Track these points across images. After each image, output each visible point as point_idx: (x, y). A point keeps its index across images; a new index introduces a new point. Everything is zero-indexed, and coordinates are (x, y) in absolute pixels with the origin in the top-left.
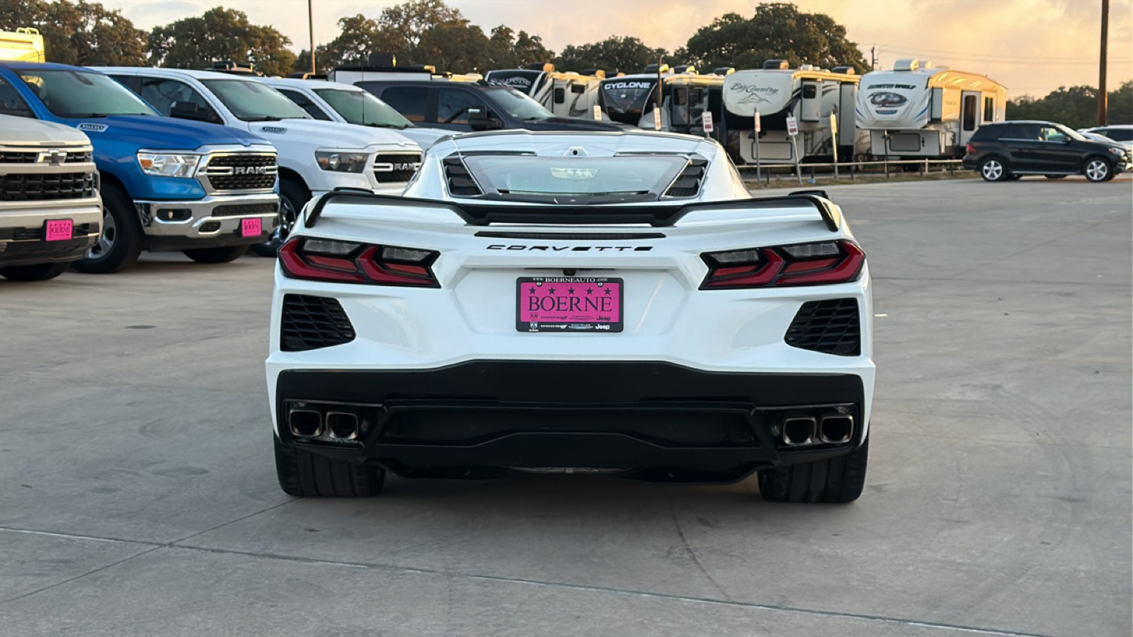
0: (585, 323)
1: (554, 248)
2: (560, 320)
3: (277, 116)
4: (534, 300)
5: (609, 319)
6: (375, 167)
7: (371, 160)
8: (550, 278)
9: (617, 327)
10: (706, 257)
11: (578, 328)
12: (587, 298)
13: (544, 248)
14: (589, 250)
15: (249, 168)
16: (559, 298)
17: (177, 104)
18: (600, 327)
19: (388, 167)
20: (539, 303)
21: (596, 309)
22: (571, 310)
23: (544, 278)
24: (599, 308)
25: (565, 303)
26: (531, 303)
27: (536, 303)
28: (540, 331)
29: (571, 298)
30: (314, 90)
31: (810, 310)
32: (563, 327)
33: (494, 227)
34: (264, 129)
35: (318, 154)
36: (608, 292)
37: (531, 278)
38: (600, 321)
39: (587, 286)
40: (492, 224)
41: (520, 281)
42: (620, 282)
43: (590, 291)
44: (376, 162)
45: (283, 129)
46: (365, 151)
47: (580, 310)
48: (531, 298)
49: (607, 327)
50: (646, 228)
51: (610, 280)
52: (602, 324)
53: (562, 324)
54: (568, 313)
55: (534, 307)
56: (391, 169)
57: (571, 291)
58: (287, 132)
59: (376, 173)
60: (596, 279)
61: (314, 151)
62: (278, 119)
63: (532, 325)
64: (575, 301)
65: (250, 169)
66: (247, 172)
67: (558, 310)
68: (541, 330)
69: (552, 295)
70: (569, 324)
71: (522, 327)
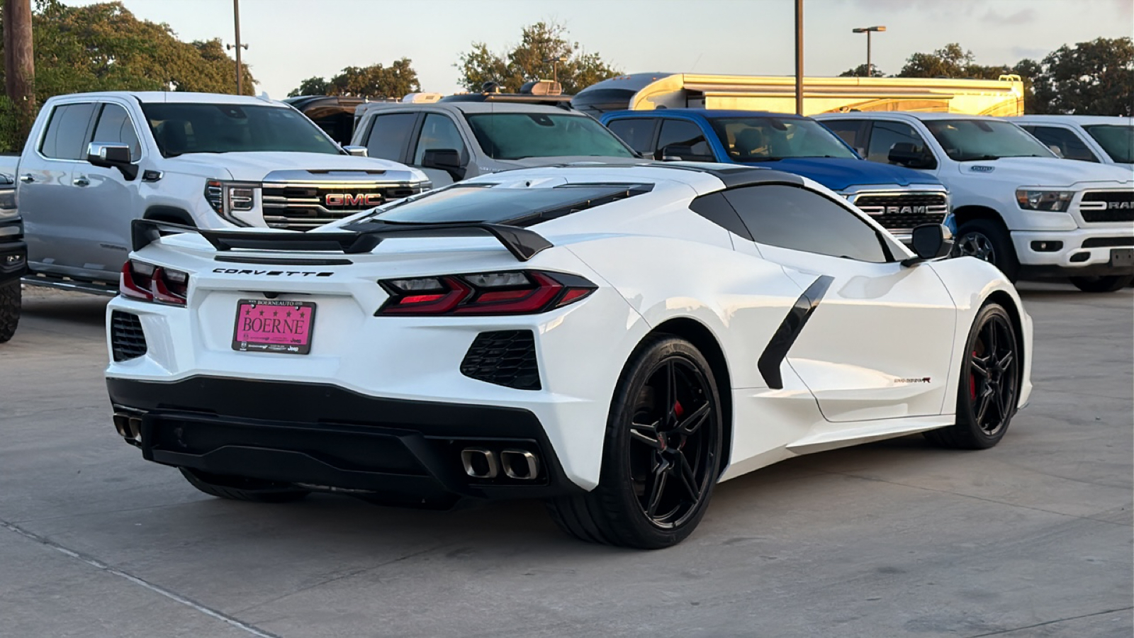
0: (280, 345)
1: (256, 273)
2: (264, 341)
3: (996, 155)
4: (248, 321)
5: (299, 341)
6: (1081, 206)
7: (1078, 199)
8: (261, 301)
9: (306, 349)
10: (386, 284)
11: (275, 349)
12: (286, 321)
13: (248, 272)
14: (281, 275)
15: (904, 208)
16: (265, 320)
17: (895, 146)
18: (291, 349)
19: (1101, 206)
20: (251, 324)
21: (291, 331)
22: (273, 331)
23: (257, 301)
24: (294, 331)
25: (269, 325)
26: (245, 324)
27: (249, 324)
28: (247, 351)
29: (274, 320)
30: (1083, 127)
31: (485, 340)
32: (265, 347)
33: (235, 252)
34: (973, 168)
35: (1018, 192)
36: (302, 315)
37: (247, 300)
38: (293, 343)
39: (287, 309)
40: (232, 249)
41: (241, 303)
42: (314, 307)
43: (289, 314)
44: (1083, 200)
45: (991, 168)
46: (1071, 189)
47: (279, 331)
48: (246, 319)
49: (296, 349)
50: (339, 255)
51: (306, 304)
52: (293, 346)
53: (264, 344)
54: (270, 335)
55: (247, 327)
56: (1104, 208)
57: (275, 314)
58: (995, 171)
59: (1082, 212)
60: (294, 302)
61: (1015, 190)
62: (995, 158)
63: (242, 344)
64: (277, 323)
65: (906, 209)
66: (902, 212)
67: (264, 331)
68: (249, 350)
69: (261, 317)
70: (269, 344)
71: (236, 346)
